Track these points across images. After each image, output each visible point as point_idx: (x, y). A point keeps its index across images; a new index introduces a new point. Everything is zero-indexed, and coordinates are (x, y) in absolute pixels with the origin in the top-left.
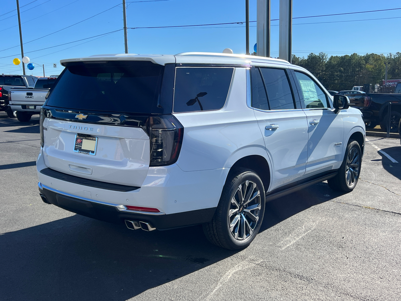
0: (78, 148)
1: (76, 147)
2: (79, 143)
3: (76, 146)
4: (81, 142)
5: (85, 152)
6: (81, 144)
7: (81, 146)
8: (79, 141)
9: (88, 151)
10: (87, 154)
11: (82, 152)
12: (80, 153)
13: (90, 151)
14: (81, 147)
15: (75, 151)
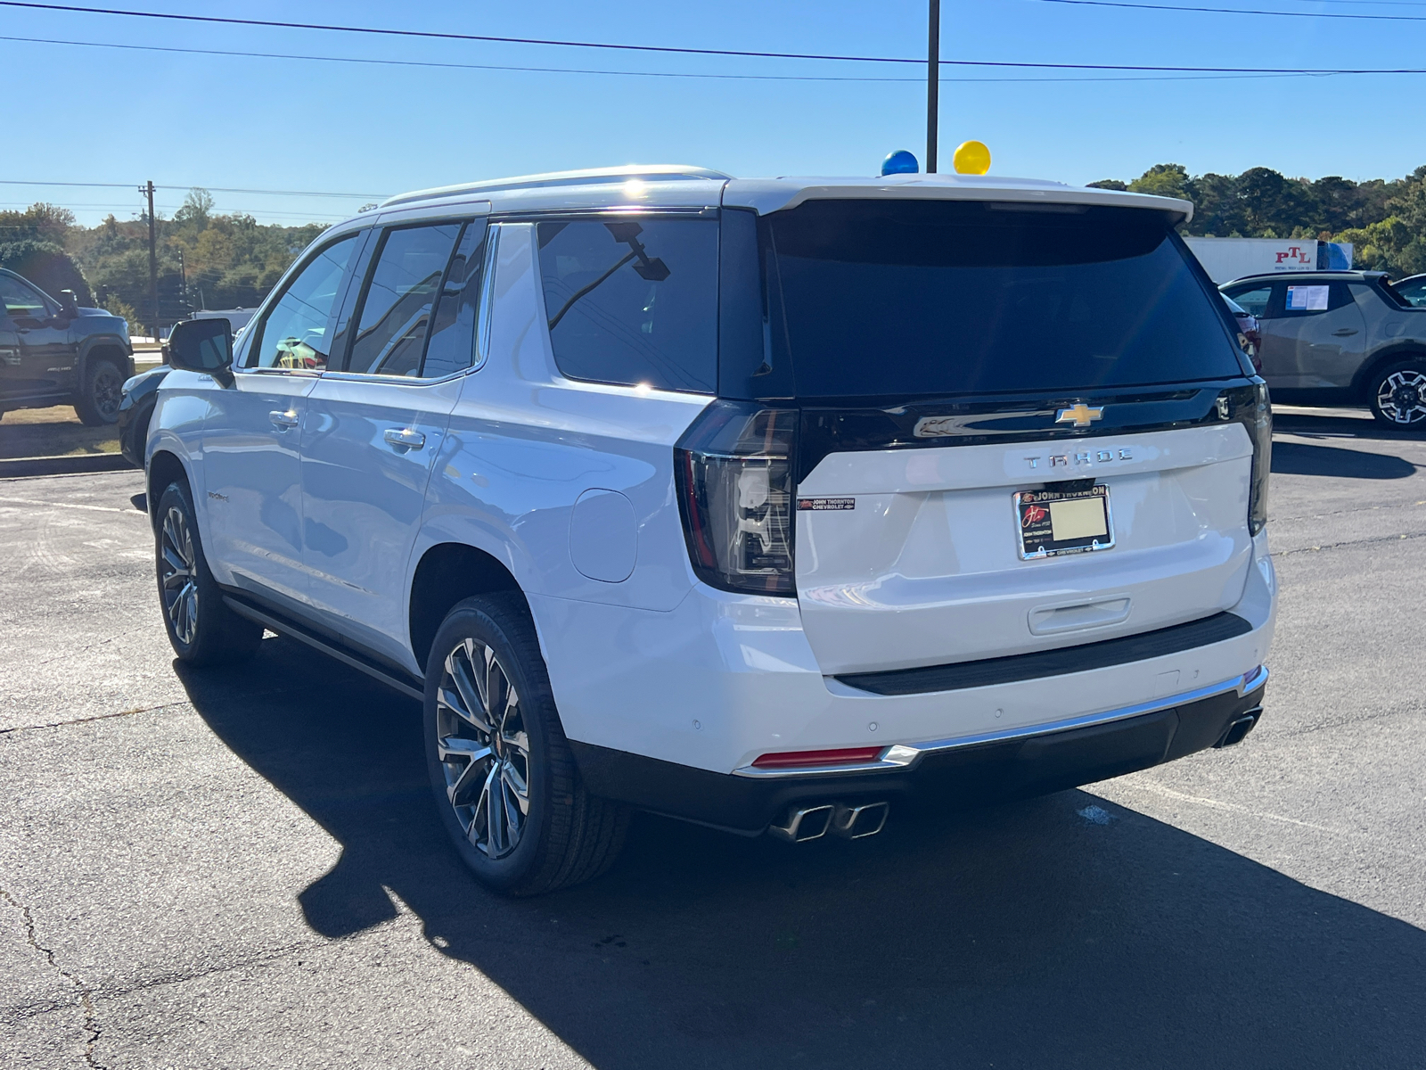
0: (1037, 541)
1: (1030, 541)
2: (1036, 523)
3: (1027, 535)
4: (1047, 516)
5: (1074, 549)
6: (1048, 523)
7: (1050, 532)
8: (1032, 513)
9: (1083, 542)
10: (1085, 551)
11: (1064, 552)
12: (1056, 555)
13: (1093, 538)
14: (1052, 534)
15: (1034, 555)
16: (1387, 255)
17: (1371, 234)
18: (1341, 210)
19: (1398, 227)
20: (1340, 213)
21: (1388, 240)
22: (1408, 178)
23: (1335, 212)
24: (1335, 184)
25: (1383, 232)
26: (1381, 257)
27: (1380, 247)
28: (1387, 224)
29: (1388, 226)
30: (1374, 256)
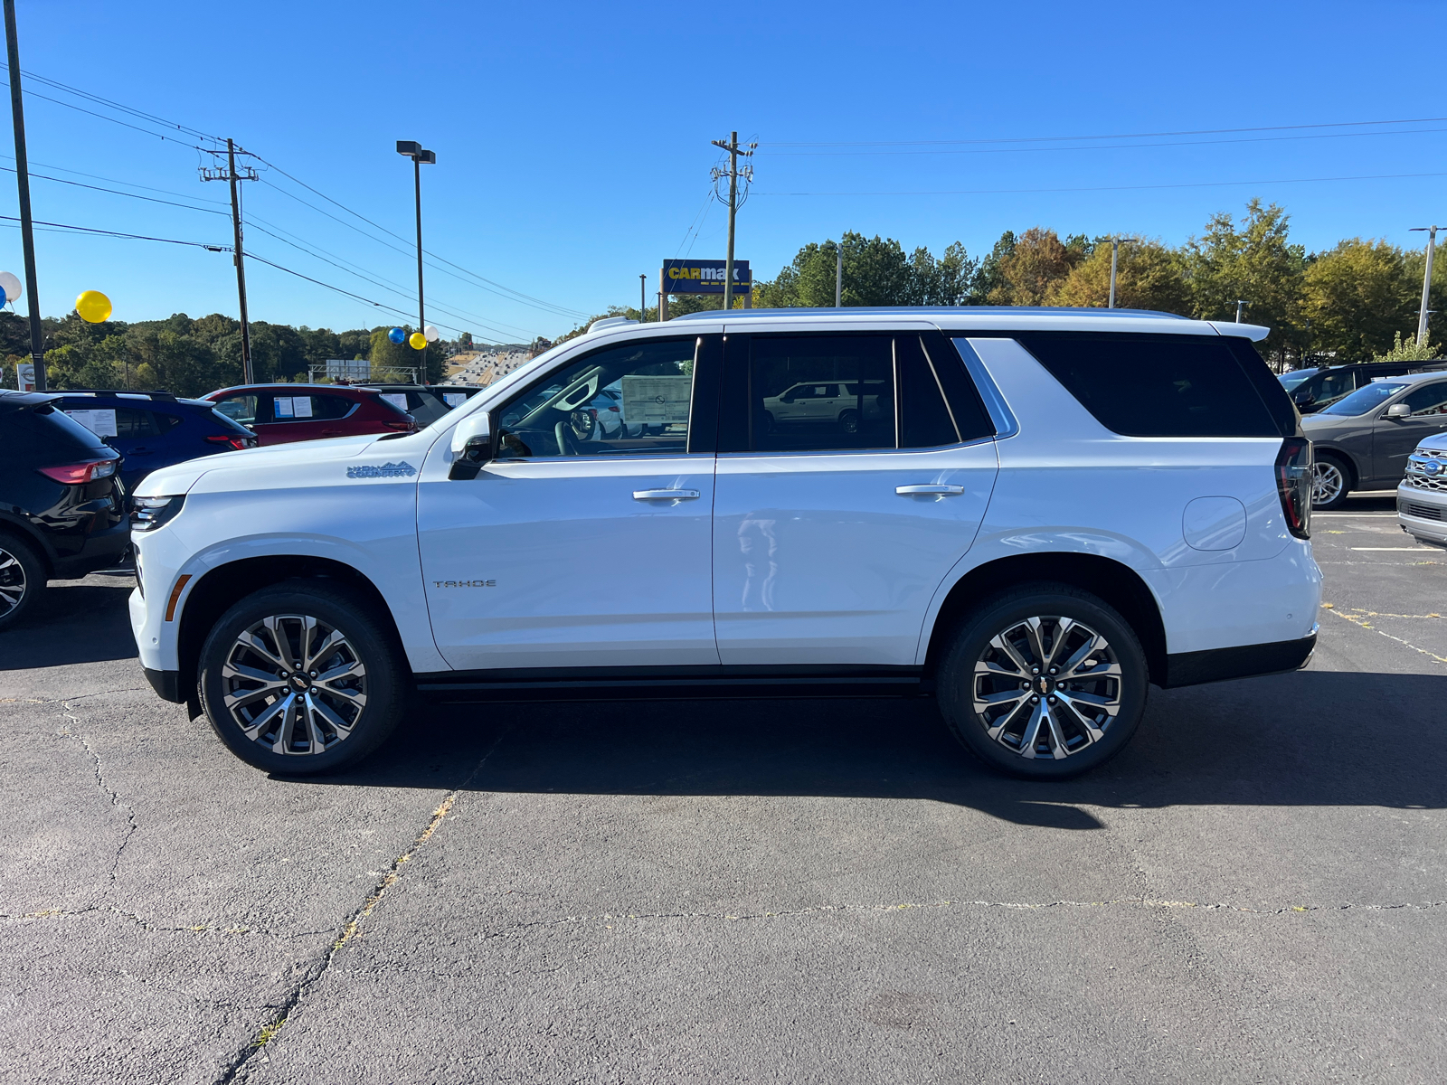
16: (68, 374)
17: (51, 357)
18: (18, 338)
19: (71, 352)
20: (17, 340)
21: (66, 363)
22: (68, 317)
23: (12, 339)
24: (8, 318)
25: (61, 356)
26: (64, 375)
27: (61, 368)
28: (64, 350)
29: (64, 352)
30: (57, 375)
